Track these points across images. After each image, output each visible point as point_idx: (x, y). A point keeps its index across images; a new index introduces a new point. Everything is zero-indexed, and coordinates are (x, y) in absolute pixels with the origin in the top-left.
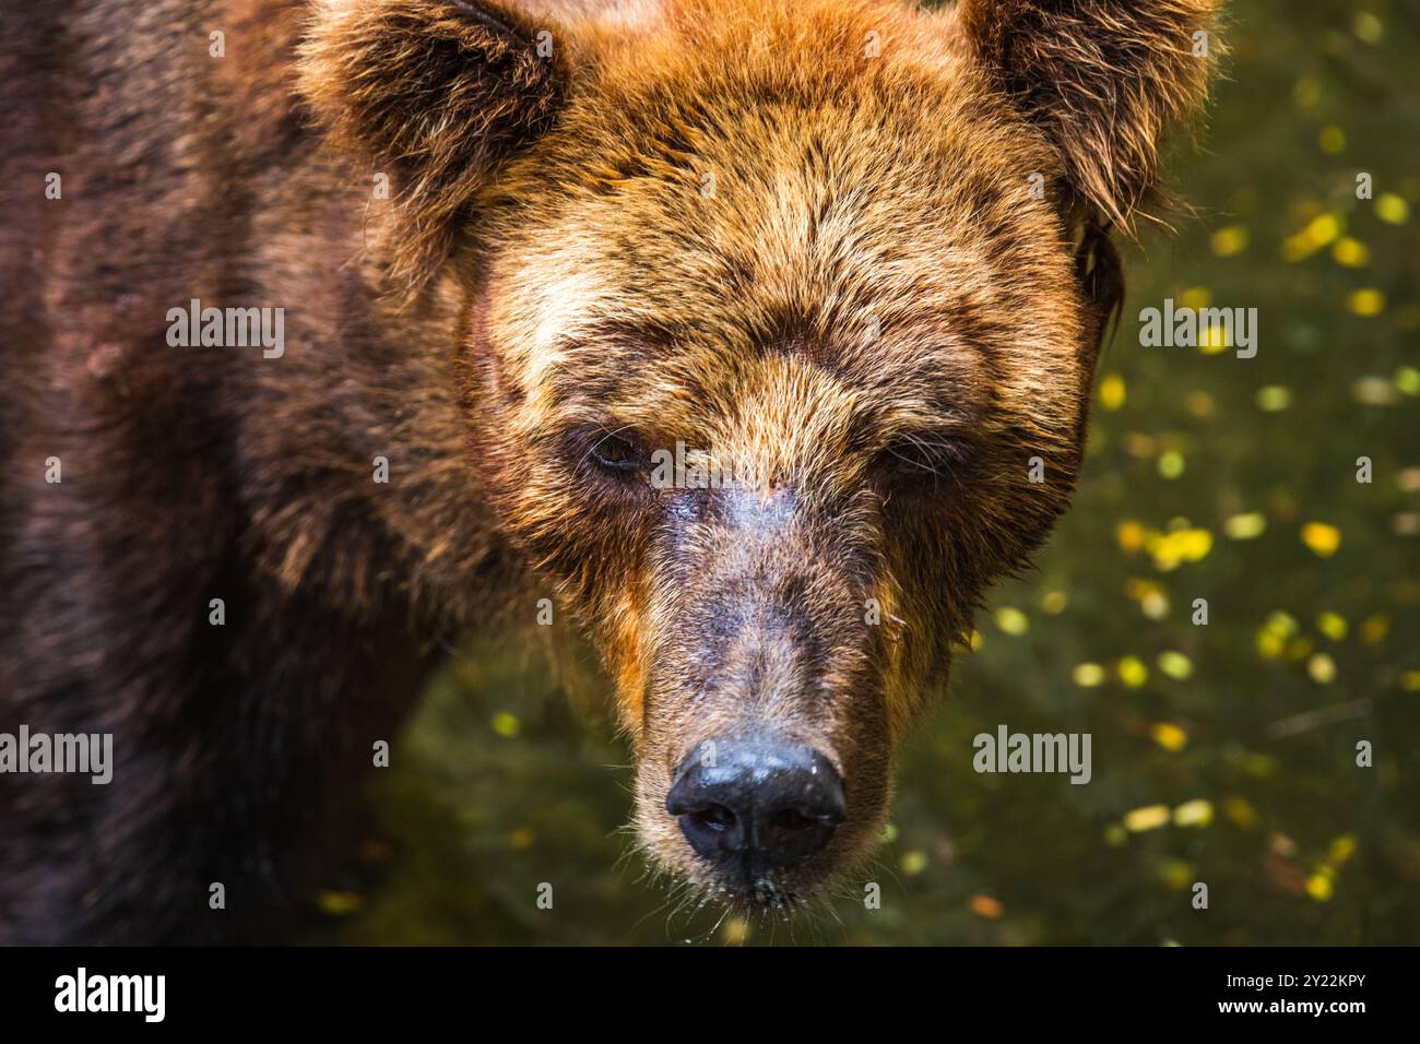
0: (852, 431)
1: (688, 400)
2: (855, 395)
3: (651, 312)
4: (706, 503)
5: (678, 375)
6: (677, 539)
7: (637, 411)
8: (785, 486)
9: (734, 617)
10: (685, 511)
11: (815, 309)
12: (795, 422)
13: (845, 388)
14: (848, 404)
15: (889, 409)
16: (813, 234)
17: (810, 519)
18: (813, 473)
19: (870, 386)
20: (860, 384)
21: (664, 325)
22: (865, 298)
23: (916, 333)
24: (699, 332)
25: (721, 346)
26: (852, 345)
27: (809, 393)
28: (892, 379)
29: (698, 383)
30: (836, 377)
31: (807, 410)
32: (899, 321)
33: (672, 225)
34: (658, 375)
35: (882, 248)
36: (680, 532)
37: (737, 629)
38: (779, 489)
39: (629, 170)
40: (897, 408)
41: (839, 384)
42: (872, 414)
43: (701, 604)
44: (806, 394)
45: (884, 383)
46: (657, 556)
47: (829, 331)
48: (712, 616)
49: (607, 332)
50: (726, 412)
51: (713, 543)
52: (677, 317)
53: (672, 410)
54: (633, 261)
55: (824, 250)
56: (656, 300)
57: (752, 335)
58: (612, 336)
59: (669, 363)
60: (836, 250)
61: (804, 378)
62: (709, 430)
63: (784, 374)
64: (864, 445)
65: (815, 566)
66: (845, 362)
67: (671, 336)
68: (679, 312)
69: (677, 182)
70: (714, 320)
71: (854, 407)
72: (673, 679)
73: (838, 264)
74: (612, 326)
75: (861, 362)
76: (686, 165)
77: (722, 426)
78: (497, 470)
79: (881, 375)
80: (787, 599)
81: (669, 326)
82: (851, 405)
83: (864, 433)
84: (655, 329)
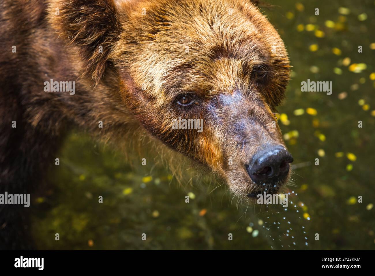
0: (243, 70)
1: (203, 78)
2: (241, 60)
3: (182, 61)
4: (217, 103)
5: (197, 73)
6: (214, 115)
7: (191, 85)
8: (236, 90)
9: (241, 125)
10: (212, 107)
11: (222, 45)
12: (230, 73)
13: (238, 60)
14: (240, 63)
15: (250, 61)
16: (212, 29)
17: (245, 96)
18: (240, 85)
19: (243, 57)
20: (241, 58)
21: (187, 63)
22: (232, 38)
23: (248, 42)
24: (197, 61)
25: (204, 62)
26: (235, 50)
27: (230, 65)
28: (248, 53)
29: (203, 73)
30: (234, 58)
31: (232, 69)
32: (243, 41)
33: (174, 40)
34: (192, 75)
35: (230, 26)
36: (214, 113)
37: (244, 127)
38: (234, 92)
39: (155, 32)
40: (252, 60)
41: (236, 60)
42: (246, 63)
43: (231, 126)
44: (229, 66)
45: (246, 55)
46: (210, 121)
47: (228, 48)
48: (235, 127)
49: (173, 71)
50: (213, 78)
51: (225, 111)
52: (189, 60)
53: (200, 82)
54: (171, 52)
55: (217, 31)
56: (182, 58)
57: (209, 57)
58: (176, 71)
59: (194, 71)
60: (219, 30)
61: (227, 62)
62: (211, 83)
63: (222, 63)
64: (248, 72)
65: (254, 106)
66: (235, 54)
67: (190, 65)
68: (190, 58)
69: (170, 30)
70: (199, 57)
71: (242, 64)
72: (233, 147)
73: (222, 33)
74: (174, 69)
75: (239, 53)
76: (169, 25)
77: (214, 82)
78: (152, 120)
79: (245, 53)
80: (252, 115)
81: (189, 63)
82: (241, 63)
83: (247, 68)
84: (186, 65)
